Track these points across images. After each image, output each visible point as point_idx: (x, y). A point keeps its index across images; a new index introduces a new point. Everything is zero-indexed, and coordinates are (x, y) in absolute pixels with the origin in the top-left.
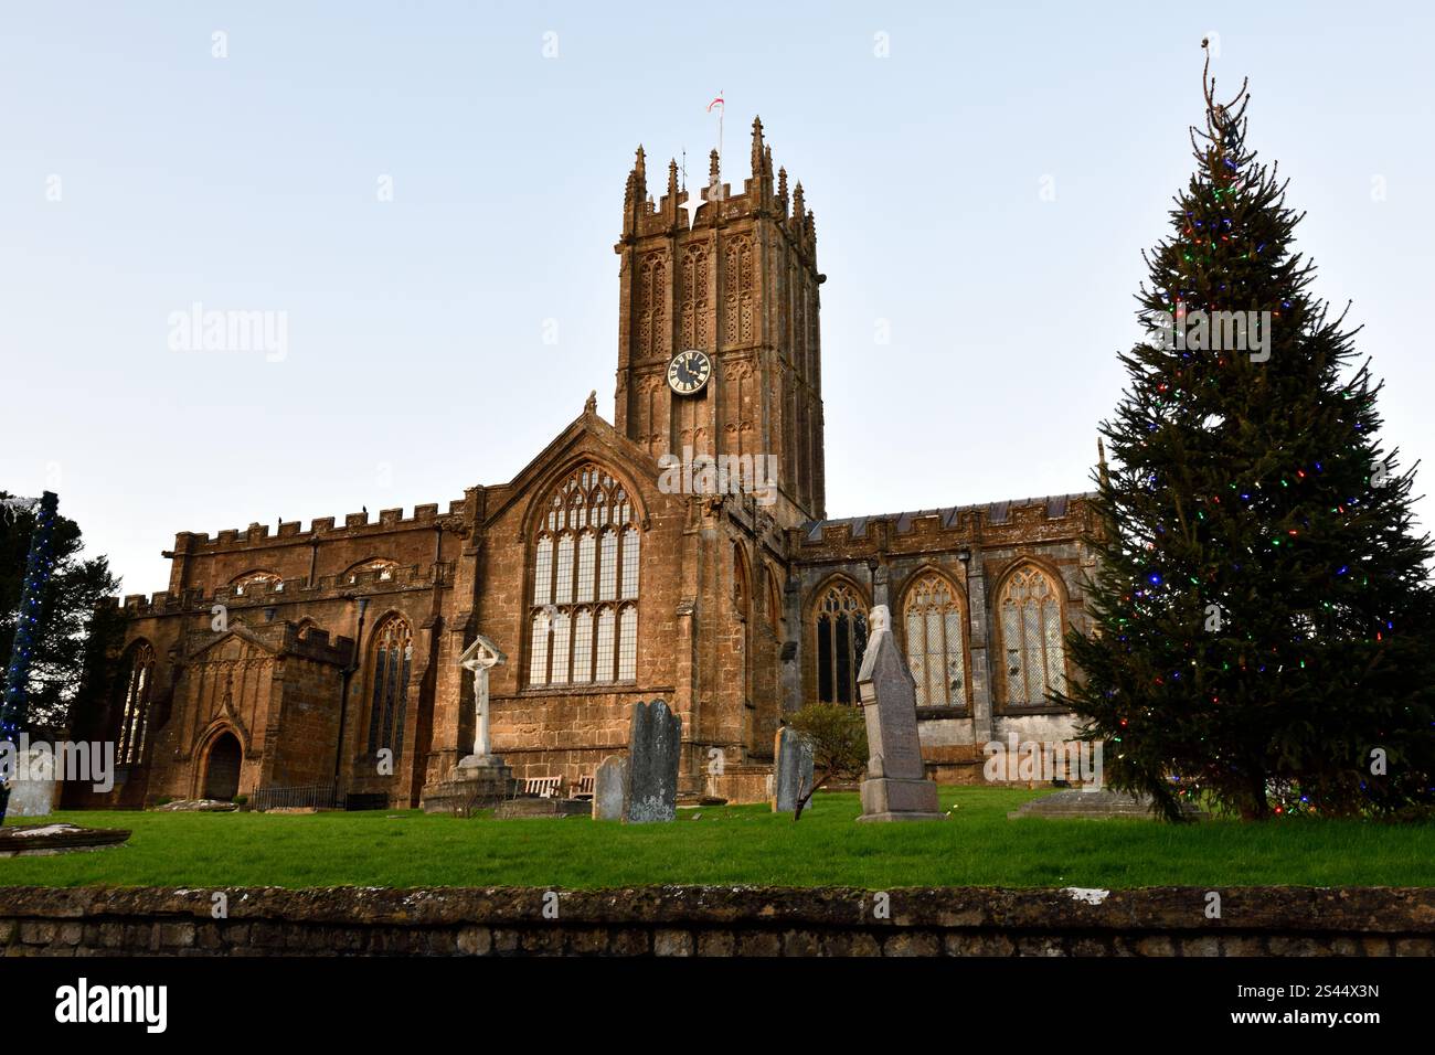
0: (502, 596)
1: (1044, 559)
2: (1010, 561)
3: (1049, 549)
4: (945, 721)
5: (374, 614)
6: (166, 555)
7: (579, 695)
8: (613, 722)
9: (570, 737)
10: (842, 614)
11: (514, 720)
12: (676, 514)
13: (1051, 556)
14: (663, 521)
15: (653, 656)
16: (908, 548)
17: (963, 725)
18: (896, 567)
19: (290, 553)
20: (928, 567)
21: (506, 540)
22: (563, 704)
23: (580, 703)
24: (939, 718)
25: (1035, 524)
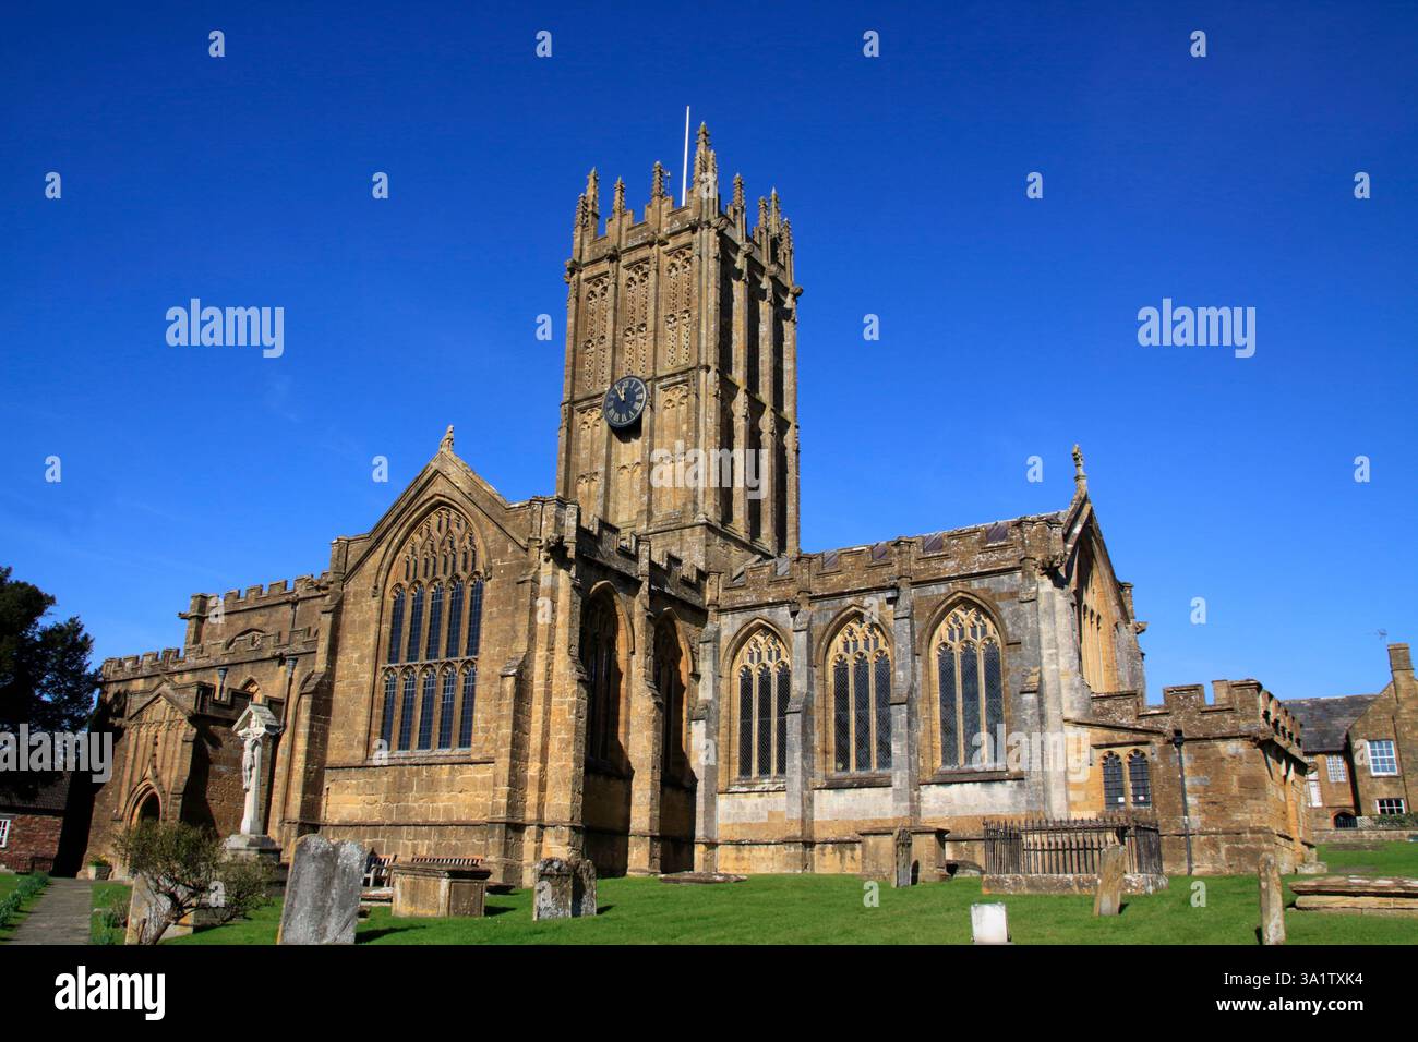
0: (356, 656)
1: (982, 595)
2: (943, 598)
3: (986, 581)
4: (866, 790)
5: (301, 674)
6: (183, 617)
7: (418, 765)
8: (447, 795)
9: (406, 811)
10: (764, 665)
11: (360, 790)
12: (517, 559)
13: (989, 589)
14: (504, 567)
15: (486, 722)
16: (834, 586)
17: (886, 795)
18: (820, 610)
19: (277, 612)
20: (854, 608)
21: (363, 594)
22: (402, 774)
23: (418, 774)
24: (860, 786)
25: (971, 553)
